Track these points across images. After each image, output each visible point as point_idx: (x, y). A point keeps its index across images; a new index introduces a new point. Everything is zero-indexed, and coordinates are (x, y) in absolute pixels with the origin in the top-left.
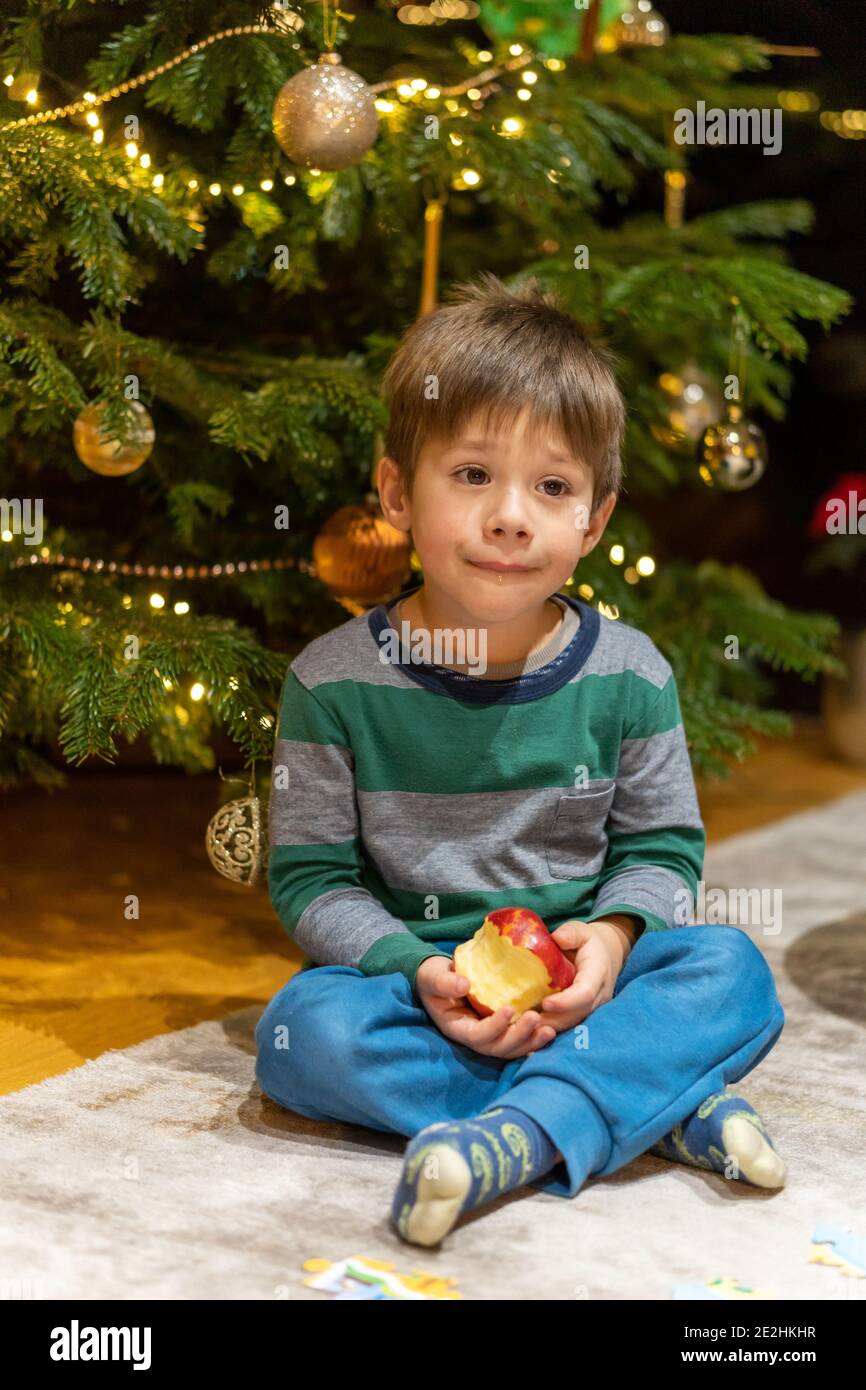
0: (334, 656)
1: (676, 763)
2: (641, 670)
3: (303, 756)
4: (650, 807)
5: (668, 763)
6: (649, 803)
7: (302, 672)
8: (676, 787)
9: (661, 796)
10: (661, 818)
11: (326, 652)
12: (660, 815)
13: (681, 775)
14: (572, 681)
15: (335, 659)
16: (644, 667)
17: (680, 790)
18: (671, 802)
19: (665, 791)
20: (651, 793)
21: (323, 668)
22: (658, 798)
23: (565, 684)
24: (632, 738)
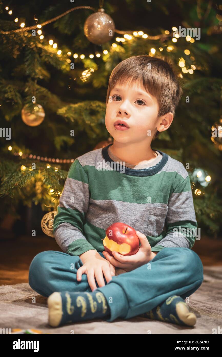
0: (91, 159)
1: (189, 202)
2: (180, 172)
3: (77, 185)
4: (180, 215)
5: (186, 202)
6: (180, 213)
7: (81, 161)
8: (188, 209)
9: (184, 211)
10: (184, 218)
11: (89, 157)
12: (183, 217)
13: (190, 206)
14: (158, 173)
15: (91, 160)
16: (181, 172)
17: (189, 210)
18: (187, 213)
19: (185, 210)
20: (181, 210)
21: (87, 161)
22: (183, 212)
23: (156, 174)
24: (175, 193)
